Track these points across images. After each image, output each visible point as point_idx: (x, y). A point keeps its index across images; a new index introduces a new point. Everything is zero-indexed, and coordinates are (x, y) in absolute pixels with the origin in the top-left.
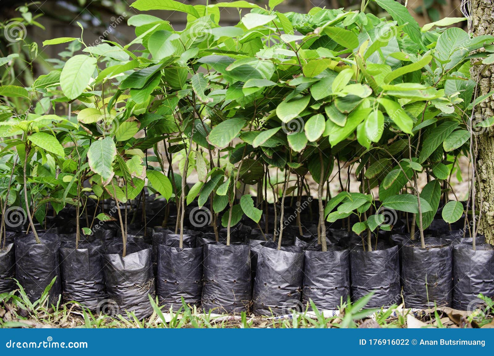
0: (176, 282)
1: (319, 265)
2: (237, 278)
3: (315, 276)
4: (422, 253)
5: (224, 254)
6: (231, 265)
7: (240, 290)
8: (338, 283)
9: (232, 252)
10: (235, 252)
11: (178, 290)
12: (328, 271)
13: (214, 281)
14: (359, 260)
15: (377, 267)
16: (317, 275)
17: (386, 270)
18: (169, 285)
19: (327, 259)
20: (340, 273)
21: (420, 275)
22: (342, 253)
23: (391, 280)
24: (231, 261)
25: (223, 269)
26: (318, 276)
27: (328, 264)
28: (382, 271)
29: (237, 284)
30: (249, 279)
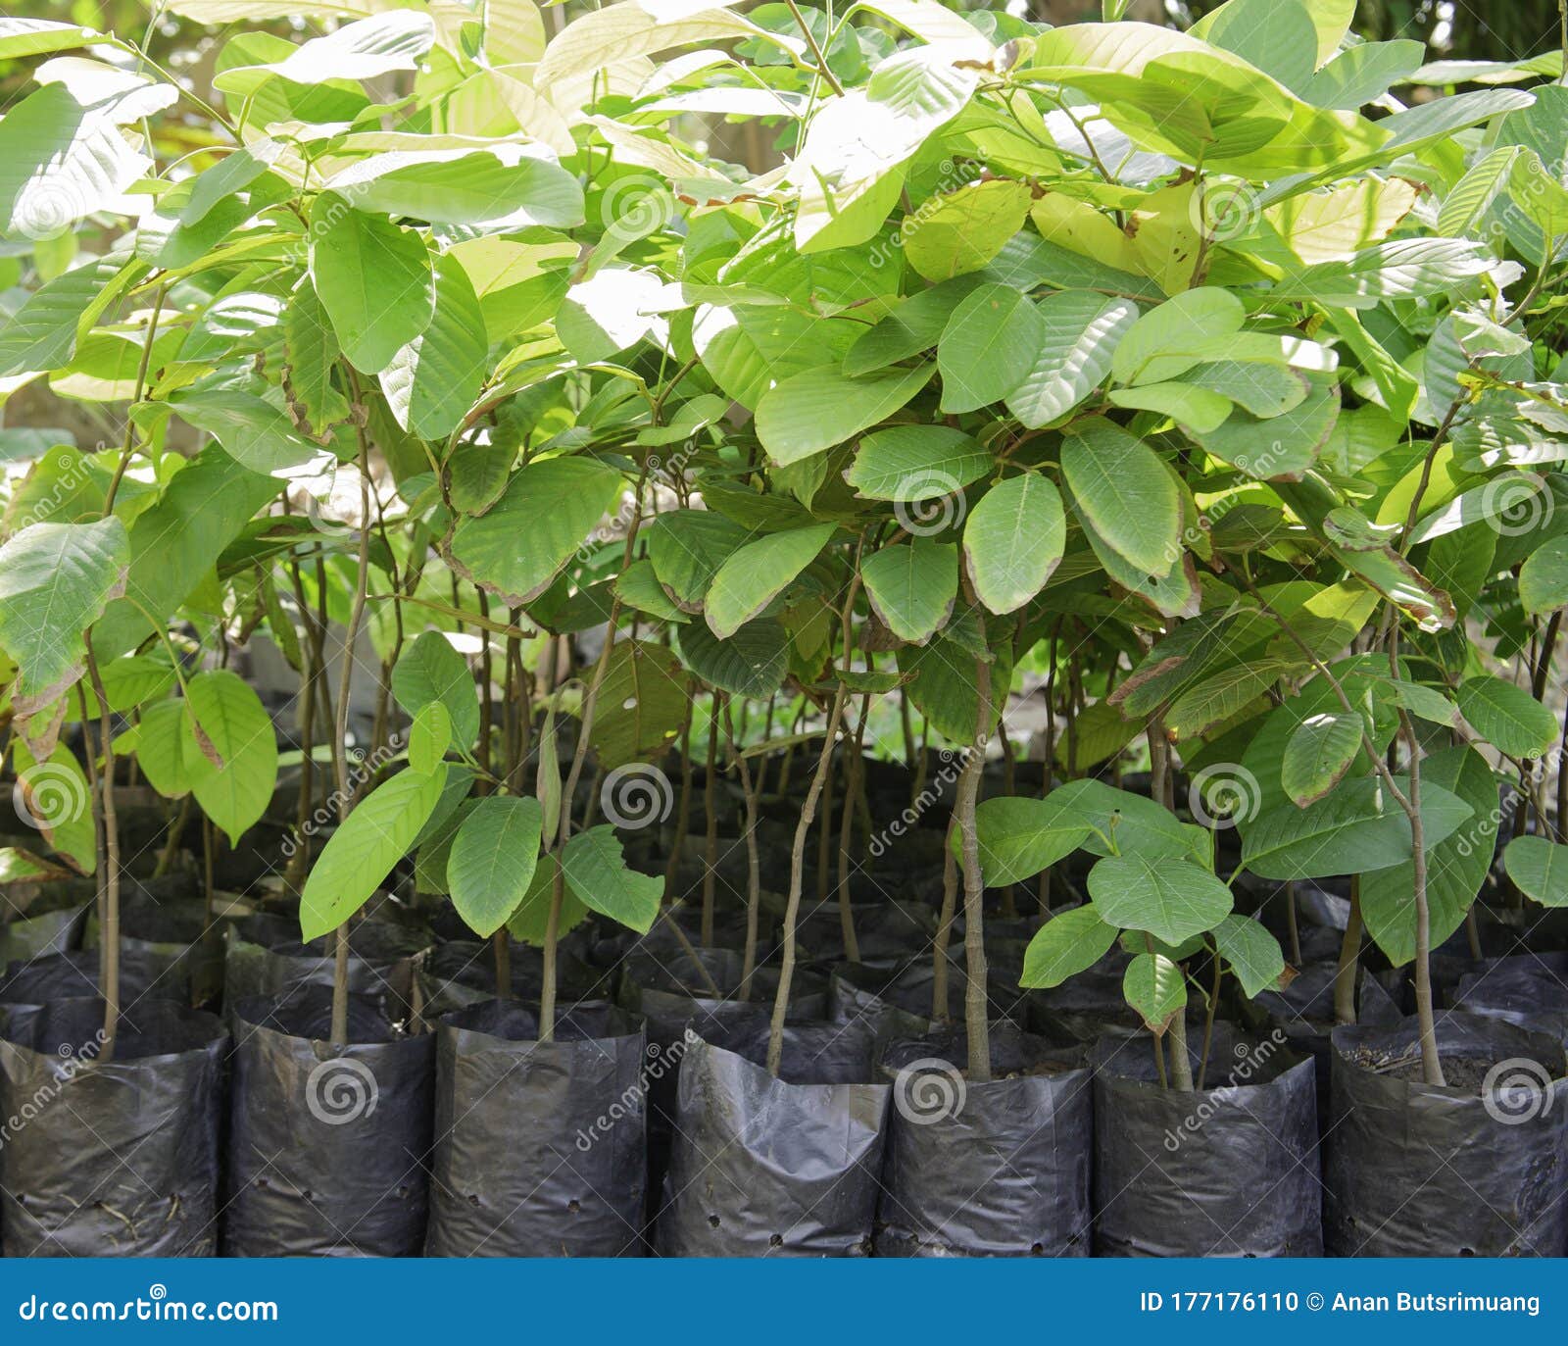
0: (308, 1194)
1: (961, 1142)
2: (582, 1190)
3: (937, 1192)
4: (1455, 1112)
5: (528, 1081)
6: (560, 1132)
7: (598, 1241)
8: (1043, 1226)
9: (562, 1072)
10: (577, 1071)
11: (315, 1234)
12: (1001, 1169)
13: (481, 1199)
14: (1144, 1126)
15: (1228, 1162)
16: (947, 1187)
17: (1267, 1178)
18: (274, 1202)
19: (995, 1117)
20: (1054, 1179)
21: (1440, 1210)
22: (1063, 1083)
23: (1289, 1218)
24: (558, 1113)
25: (520, 1149)
26: (954, 1193)
27: (998, 1138)
28: (1253, 1183)
29: (584, 1219)
30: (639, 1185)
